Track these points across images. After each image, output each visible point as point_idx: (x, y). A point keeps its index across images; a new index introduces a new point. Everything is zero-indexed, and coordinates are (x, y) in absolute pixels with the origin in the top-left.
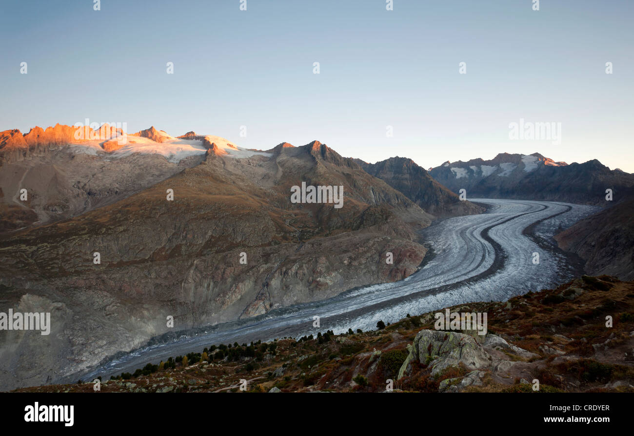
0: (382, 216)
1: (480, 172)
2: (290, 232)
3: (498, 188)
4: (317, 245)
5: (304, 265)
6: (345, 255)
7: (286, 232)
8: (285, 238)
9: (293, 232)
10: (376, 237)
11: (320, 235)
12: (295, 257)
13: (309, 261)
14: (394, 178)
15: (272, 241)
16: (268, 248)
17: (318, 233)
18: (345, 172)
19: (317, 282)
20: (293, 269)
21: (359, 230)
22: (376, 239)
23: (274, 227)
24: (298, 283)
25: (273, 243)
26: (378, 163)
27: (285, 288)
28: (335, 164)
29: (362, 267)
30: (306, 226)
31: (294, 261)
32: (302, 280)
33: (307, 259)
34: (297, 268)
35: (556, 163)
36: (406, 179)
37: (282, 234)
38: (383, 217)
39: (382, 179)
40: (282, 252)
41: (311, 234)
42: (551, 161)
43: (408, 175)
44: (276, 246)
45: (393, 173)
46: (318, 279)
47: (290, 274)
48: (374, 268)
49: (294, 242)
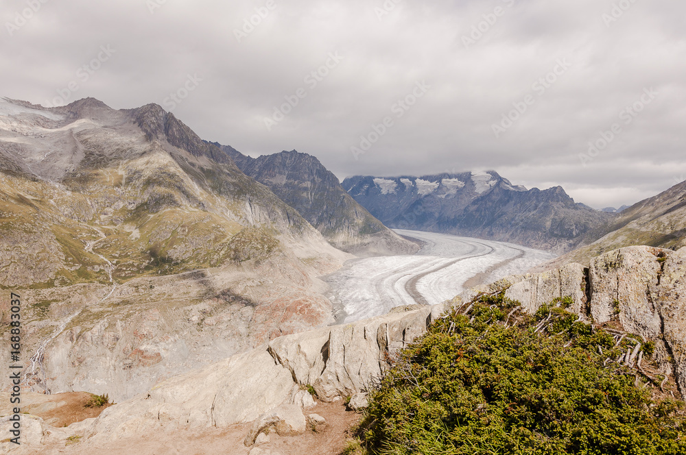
0: (263, 246)
1: (414, 189)
2: (93, 264)
3: (437, 215)
4: (145, 289)
5: (119, 323)
6: (196, 306)
7: (85, 264)
8: (82, 274)
9: (99, 265)
10: (249, 279)
11: (151, 271)
12: (101, 309)
13: (128, 316)
14: (286, 185)
15: (56, 279)
16: (46, 292)
17: (147, 268)
18: (205, 168)
19: (142, 352)
20: (94, 329)
21: (223, 266)
22: (249, 283)
23: (62, 254)
24: (104, 355)
25: (57, 283)
26: (262, 158)
27: (77, 364)
28: (189, 151)
29: (223, 326)
30: (127, 256)
31: (99, 316)
32: (112, 349)
33: (125, 312)
34: (103, 328)
35: (513, 187)
36: (306, 189)
37: (78, 266)
38: (263, 248)
39: (266, 184)
40: (75, 299)
41: (135, 269)
42: (508, 183)
43: (309, 183)
44: (65, 289)
45: (285, 177)
46: (142, 348)
47: (89, 338)
48: (242, 329)
49: (101, 282)
